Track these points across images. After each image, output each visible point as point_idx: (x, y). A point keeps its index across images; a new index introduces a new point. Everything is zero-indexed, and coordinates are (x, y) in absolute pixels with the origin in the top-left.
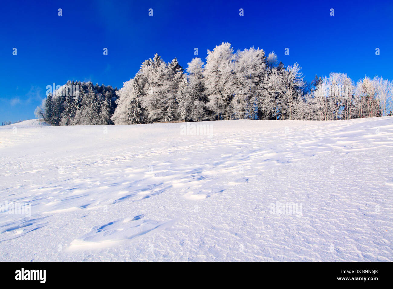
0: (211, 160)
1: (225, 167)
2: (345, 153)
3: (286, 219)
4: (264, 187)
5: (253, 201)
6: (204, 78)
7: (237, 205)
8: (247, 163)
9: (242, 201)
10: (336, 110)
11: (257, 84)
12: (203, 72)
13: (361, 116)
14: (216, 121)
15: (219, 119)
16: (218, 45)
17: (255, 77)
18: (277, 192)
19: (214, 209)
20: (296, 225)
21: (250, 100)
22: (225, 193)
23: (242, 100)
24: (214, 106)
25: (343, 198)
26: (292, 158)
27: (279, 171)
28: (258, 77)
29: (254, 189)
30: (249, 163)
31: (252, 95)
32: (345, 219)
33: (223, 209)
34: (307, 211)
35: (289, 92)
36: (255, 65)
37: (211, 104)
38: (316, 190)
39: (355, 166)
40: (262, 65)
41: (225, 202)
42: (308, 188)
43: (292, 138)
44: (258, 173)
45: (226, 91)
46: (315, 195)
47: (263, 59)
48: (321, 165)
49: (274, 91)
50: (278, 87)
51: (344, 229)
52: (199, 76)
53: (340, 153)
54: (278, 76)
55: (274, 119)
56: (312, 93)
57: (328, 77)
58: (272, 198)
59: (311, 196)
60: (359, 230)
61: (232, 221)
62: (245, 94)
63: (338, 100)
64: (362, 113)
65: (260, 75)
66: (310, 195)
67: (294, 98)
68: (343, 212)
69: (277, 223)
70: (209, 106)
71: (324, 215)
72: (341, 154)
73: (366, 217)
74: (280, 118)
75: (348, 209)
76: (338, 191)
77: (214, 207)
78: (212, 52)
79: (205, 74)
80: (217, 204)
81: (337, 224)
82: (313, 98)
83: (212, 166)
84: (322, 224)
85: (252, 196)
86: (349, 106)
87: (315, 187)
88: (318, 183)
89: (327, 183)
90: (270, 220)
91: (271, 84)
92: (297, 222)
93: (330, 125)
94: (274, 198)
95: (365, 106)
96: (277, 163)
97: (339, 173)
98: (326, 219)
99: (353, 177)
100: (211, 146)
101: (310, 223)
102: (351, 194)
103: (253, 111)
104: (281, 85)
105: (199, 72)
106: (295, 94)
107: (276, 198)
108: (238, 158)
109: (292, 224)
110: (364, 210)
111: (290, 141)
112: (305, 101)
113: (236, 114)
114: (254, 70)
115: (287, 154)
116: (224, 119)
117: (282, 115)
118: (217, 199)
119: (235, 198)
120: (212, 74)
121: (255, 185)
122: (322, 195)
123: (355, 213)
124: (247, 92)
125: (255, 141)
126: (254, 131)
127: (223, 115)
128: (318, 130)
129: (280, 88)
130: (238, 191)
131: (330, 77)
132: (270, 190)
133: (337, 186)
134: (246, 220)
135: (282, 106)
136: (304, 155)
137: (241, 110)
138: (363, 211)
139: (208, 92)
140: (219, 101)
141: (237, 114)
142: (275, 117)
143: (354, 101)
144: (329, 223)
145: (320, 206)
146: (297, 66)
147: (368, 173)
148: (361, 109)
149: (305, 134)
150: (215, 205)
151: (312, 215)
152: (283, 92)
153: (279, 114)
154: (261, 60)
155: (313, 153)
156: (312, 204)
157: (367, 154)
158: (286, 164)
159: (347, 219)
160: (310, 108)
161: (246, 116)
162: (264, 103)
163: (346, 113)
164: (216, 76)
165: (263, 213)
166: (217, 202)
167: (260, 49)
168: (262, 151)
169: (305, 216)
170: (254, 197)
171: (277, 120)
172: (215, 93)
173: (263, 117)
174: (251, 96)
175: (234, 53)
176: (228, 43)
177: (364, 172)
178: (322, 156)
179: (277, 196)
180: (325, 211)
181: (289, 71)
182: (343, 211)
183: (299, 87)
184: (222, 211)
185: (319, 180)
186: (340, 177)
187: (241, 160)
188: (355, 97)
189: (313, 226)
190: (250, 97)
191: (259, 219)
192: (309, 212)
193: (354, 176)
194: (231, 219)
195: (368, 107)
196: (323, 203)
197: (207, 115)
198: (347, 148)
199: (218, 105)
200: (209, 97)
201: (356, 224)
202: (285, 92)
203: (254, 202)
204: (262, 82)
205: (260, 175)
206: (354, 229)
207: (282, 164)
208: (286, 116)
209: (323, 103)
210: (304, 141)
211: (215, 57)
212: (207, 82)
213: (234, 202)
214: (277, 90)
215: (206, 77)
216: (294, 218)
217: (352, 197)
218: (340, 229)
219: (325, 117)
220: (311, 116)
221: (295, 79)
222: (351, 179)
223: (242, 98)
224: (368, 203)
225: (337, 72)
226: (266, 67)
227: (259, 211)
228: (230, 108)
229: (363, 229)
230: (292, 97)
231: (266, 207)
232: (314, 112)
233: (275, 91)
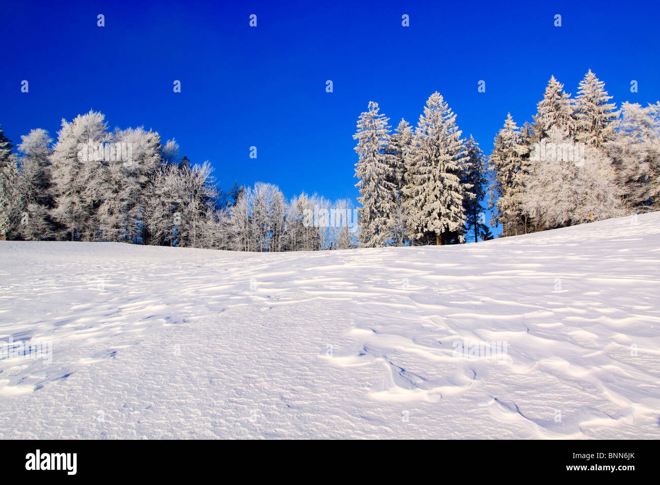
0: (50, 315)
1: (76, 329)
2: (268, 308)
3: (174, 423)
4: (142, 366)
5: (122, 393)
6: (50, 166)
7: (91, 403)
8: (117, 321)
9: (101, 394)
10: (260, 236)
11: (143, 186)
12: (49, 154)
13: (294, 249)
14: (68, 242)
15: (72, 239)
16: (82, 114)
17: (142, 175)
18: (161, 375)
19: (49, 412)
20: (189, 433)
21: (130, 211)
22: (73, 380)
23: (116, 211)
24: (65, 215)
25: (261, 382)
26: (191, 315)
27: (168, 336)
28: (147, 175)
29: (125, 371)
30: (120, 322)
31: (134, 204)
32: (263, 415)
33: (66, 411)
34: (207, 407)
35: (194, 205)
36: (144, 156)
37: (59, 212)
38: (223, 370)
39: (280, 329)
40: (155, 157)
41: (70, 398)
42: (213, 367)
43: (194, 279)
44: (133, 340)
45: (89, 193)
46: (221, 378)
47: (157, 148)
48: (233, 327)
49: (170, 200)
50: (176, 195)
51: (260, 432)
52: (41, 161)
53: (262, 307)
54: (178, 178)
55: (167, 244)
56: (228, 209)
57: (253, 188)
58: (153, 387)
59: (215, 380)
60: (281, 431)
61: (81, 434)
62: (122, 200)
63: (265, 222)
64: (295, 244)
65: (150, 172)
66: (213, 378)
67: (201, 214)
68: (260, 404)
69: (159, 430)
70: (56, 215)
71: (233, 411)
72: (263, 309)
73: (291, 410)
74: (178, 243)
75: (267, 399)
76: (255, 370)
77: (48, 408)
78: (71, 123)
79: (53, 158)
80: (54, 401)
81: (251, 425)
82: (229, 216)
83: (53, 327)
84: (228, 427)
85: (120, 384)
86: (278, 232)
87: (222, 364)
88: (228, 357)
89: (240, 358)
90: (148, 427)
91: (166, 189)
92: (191, 427)
93: (250, 260)
94: (157, 387)
95: (299, 234)
96: (166, 323)
97: (258, 341)
98: (235, 417)
99: (276, 346)
100: (54, 286)
101: (211, 426)
102: (272, 374)
103: (133, 229)
104: (182, 192)
105: (43, 153)
106: (203, 207)
107: (159, 387)
108: (101, 312)
109: (184, 430)
110: (289, 399)
111: (190, 284)
112: (217, 221)
113: (104, 233)
114: (140, 163)
115: (184, 306)
116: (82, 239)
117: (180, 240)
118: (56, 393)
119: (90, 388)
120: (67, 162)
121: (126, 363)
122: (231, 378)
123: (276, 404)
124: (126, 198)
125: (133, 282)
126: (133, 263)
127: (81, 232)
128: (233, 267)
129: (180, 197)
130: (95, 376)
131: (256, 188)
132: (151, 371)
133: (255, 361)
134: (107, 429)
135: (182, 225)
136: (210, 310)
137: (113, 227)
138: (287, 401)
139: (57, 191)
140: (76, 208)
141: (107, 232)
142: (170, 241)
143: (286, 226)
144: (239, 424)
145: (228, 396)
146: (209, 165)
147: (297, 339)
148: (294, 238)
149: (213, 272)
150: (49, 405)
151: (215, 412)
152: (185, 204)
153: (176, 238)
154: (153, 149)
155: (222, 307)
156: (216, 394)
157: (298, 310)
158: (181, 326)
159: (265, 415)
160: (224, 231)
161: (120, 236)
162: (153, 218)
163: (275, 242)
164: (74, 164)
165: (136, 415)
166: (56, 397)
167: (154, 131)
168: (143, 300)
169: (204, 415)
170: (123, 385)
171: (173, 246)
172: (70, 194)
173: (150, 241)
174: (132, 205)
175: (108, 131)
176: (99, 114)
177: (291, 339)
178: (235, 312)
179: (162, 383)
180: (234, 404)
181: (196, 172)
182: (261, 402)
183: (209, 198)
184: (64, 415)
185: (228, 352)
186: (259, 348)
187: (107, 315)
188: (287, 219)
189: (215, 432)
190: (130, 206)
191: (130, 427)
192: (210, 408)
193: (278, 345)
194: (79, 430)
195: (304, 236)
196: (232, 390)
197: (51, 229)
198: (272, 301)
199: (74, 215)
200: (57, 200)
201: (276, 423)
202: (188, 203)
203: (123, 395)
204: (153, 184)
205: (137, 344)
206: (274, 431)
207: (175, 325)
208: (187, 242)
209: (243, 224)
210: (211, 285)
211: (75, 132)
212: (55, 174)
213: (87, 396)
214: (175, 200)
215: (55, 164)
216: (187, 420)
217: (274, 379)
218: (254, 432)
219: (245, 246)
220: (225, 243)
221: (204, 185)
222: (274, 350)
223: (117, 206)
224: (294, 387)
225: (266, 182)
226: (161, 161)
227: (130, 411)
228: (94, 221)
229: (286, 429)
230: (197, 212)
231: (143, 403)
232: (229, 238)
233: (173, 200)
